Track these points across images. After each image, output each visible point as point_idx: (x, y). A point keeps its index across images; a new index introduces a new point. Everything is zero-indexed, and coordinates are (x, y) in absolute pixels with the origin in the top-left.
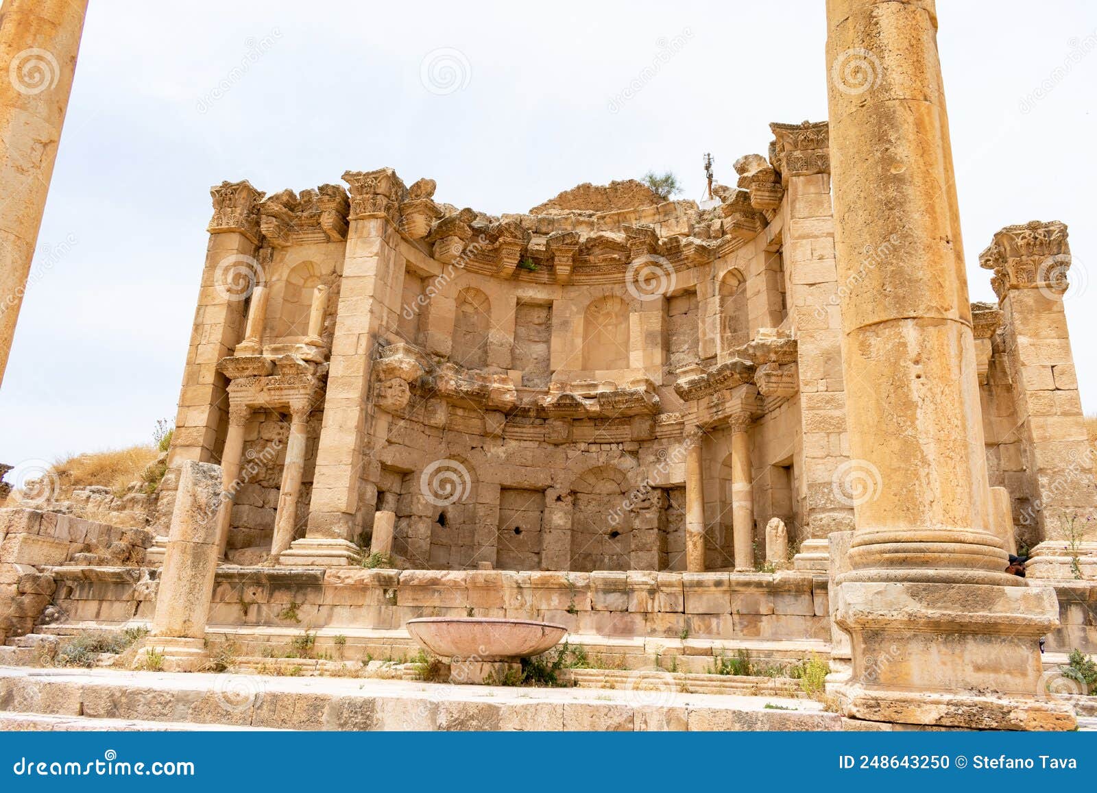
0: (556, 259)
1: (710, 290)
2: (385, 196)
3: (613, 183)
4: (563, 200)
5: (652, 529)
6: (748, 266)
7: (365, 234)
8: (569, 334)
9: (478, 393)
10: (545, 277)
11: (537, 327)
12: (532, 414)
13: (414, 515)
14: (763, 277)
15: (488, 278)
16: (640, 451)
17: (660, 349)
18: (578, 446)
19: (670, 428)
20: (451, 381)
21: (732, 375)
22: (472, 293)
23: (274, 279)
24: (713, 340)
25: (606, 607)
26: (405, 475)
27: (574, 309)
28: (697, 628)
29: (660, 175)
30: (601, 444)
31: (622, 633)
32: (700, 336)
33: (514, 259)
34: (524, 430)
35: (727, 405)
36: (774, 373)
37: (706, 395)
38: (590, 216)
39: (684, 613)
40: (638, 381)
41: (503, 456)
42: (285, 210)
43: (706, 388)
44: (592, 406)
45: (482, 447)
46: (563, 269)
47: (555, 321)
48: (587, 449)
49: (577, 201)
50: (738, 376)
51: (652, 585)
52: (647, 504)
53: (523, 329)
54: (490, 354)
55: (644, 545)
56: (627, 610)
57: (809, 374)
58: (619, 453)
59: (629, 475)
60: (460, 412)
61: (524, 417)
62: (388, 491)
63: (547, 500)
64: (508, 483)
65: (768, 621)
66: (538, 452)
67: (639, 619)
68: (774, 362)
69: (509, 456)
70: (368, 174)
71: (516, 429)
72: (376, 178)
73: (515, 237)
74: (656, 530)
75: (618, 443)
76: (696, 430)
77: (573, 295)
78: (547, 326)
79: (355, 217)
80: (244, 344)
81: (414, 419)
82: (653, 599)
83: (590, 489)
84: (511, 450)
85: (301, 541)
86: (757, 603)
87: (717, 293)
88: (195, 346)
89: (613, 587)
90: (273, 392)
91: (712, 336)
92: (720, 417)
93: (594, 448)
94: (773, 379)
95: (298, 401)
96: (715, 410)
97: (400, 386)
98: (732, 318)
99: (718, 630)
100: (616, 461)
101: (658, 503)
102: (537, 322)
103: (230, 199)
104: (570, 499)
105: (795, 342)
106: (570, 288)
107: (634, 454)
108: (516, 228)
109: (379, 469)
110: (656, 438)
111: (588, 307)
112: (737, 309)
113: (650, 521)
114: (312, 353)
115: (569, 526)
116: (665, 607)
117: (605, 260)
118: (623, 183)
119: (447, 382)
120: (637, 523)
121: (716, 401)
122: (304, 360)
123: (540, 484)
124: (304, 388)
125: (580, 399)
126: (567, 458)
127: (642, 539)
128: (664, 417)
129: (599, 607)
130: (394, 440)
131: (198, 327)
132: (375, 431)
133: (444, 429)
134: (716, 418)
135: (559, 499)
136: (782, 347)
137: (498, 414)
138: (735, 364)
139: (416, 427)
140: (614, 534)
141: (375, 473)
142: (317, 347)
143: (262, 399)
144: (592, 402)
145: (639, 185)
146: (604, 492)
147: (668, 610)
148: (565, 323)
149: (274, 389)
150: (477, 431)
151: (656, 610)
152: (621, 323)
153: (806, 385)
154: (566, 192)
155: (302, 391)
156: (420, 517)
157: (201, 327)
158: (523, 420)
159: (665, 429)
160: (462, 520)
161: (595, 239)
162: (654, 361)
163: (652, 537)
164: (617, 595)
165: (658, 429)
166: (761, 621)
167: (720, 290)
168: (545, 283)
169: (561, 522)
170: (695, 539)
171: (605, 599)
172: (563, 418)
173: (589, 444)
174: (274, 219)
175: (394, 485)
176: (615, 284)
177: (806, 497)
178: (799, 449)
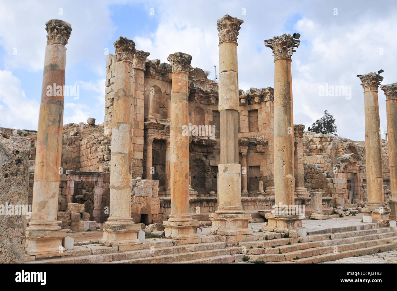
5: (211, 177)
14: (247, 117)
16: (208, 156)
27: (192, 109)
30: (198, 152)
52: (209, 170)
55: (209, 182)
58: (202, 155)
59: (205, 162)
90: (163, 136)
100: (201, 158)
105: (269, 142)
106: (191, 102)
110: (213, 153)
117: (200, 96)
118: (199, 69)
120: (207, 175)
128: (215, 147)
143: (159, 137)
165: (213, 150)
176: (201, 103)
177: (266, 177)
178: (263, 165)
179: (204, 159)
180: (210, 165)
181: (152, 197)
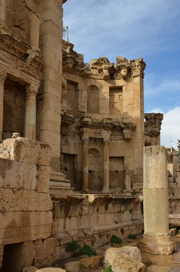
1: (83, 88)
24: (84, 107)
32: (79, 102)
87: (86, 90)
177: (133, 171)
178: (129, 156)
181: (36, 190)
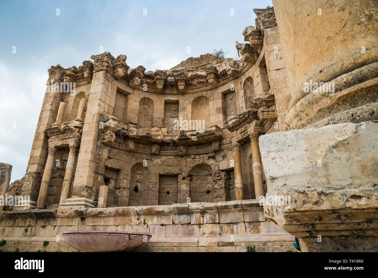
0: (178, 83)
1: (240, 88)
2: (106, 62)
3: (201, 56)
4: (182, 64)
5: (222, 188)
6: (253, 75)
7: (98, 77)
8: (186, 112)
9: (146, 136)
10: (175, 92)
11: (174, 112)
12: (171, 145)
13: (121, 188)
14: (260, 77)
15: (152, 94)
16: (216, 156)
17: (222, 114)
18: (191, 156)
19: (227, 145)
20: (134, 132)
21: (249, 116)
22: (146, 100)
23: (70, 100)
24: (242, 107)
25: (180, 222)
26: (117, 171)
27: (187, 102)
28: (226, 231)
29: (218, 50)
30: (200, 155)
31: (188, 235)
32: (237, 106)
33: (161, 85)
34: (168, 151)
35: (248, 130)
36: (266, 110)
37: (240, 128)
38: (193, 68)
39: (219, 223)
40: (213, 127)
41: (160, 162)
42: (72, 73)
43: (239, 125)
44: (194, 138)
45: (151, 159)
46: (181, 87)
47: (180, 108)
48: (194, 157)
49: (188, 64)
50: (251, 116)
51: (202, 209)
52: (220, 178)
53: (169, 113)
54: (154, 122)
55: (219, 195)
56: (190, 223)
57: (280, 107)
58: (207, 157)
59: (212, 166)
60: (141, 146)
61: (169, 146)
62: (111, 178)
63: (179, 179)
64: (162, 173)
65: (264, 225)
66: (174, 160)
67: (196, 227)
68: (265, 106)
69: (163, 162)
70: (100, 55)
71: (166, 151)
72: (103, 56)
73: (161, 76)
74: (224, 188)
75: (207, 154)
76: (237, 143)
77: (186, 97)
78: (177, 110)
79: (95, 71)
80: (55, 123)
81: (120, 148)
82: (203, 217)
83: (198, 174)
84: (163, 160)
85: (69, 199)
86: (258, 216)
87: (242, 88)
88: (39, 126)
89: (183, 212)
90: (63, 141)
91: (242, 105)
92: (246, 136)
93: (197, 157)
94: (265, 113)
95: (71, 143)
96: (243, 133)
97: (110, 133)
98: (249, 98)
99: (237, 231)
100: (206, 161)
101: (225, 177)
102: (174, 109)
103: (54, 72)
104: (188, 178)
105: (273, 95)
106: (186, 95)
107: (214, 157)
108: (161, 73)
109: (104, 169)
110: (222, 150)
111: (193, 101)
112: (251, 94)
113: (221, 184)
114: (77, 123)
115: (188, 189)
116: (209, 221)
117: (198, 83)
118: (205, 55)
119: (133, 132)
120: (216, 186)
121: (244, 129)
122: (74, 127)
123: (176, 173)
124: (74, 137)
125: (189, 137)
126: (187, 161)
127: (218, 193)
128: (225, 141)
129: (176, 222)
130: (111, 157)
131: (40, 119)
132: (102, 153)
133: (134, 152)
134: (244, 137)
135: (184, 178)
136: (267, 98)
137: (156, 145)
138: (249, 111)
139: (122, 151)
140: (208, 192)
141: (102, 170)
142: (80, 121)
143: (59, 143)
144: (194, 137)
145: (211, 55)
146: (204, 175)
147: (211, 222)
148: (184, 109)
149: (63, 139)
150: (149, 153)
151: (205, 223)
152: (207, 107)
153: (280, 112)
154: (183, 61)
155: (73, 139)
156: (124, 188)
157: (41, 119)
158: (168, 147)
159: (225, 146)
160: (144, 189)
161: (194, 75)
162: (220, 119)
163: (222, 192)
164: (185, 216)
165: (222, 146)
166: (260, 225)
167: (244, 87)
168: (175, 94)
169: (185, 188)
170: (239, 190)
171: (179, 218)
172: (183, 145)
173: (195, 155)
174: (68, 77)
175: (114, 176)
176: (203, 91)
179: (211, 162)
180: (221, 169)
